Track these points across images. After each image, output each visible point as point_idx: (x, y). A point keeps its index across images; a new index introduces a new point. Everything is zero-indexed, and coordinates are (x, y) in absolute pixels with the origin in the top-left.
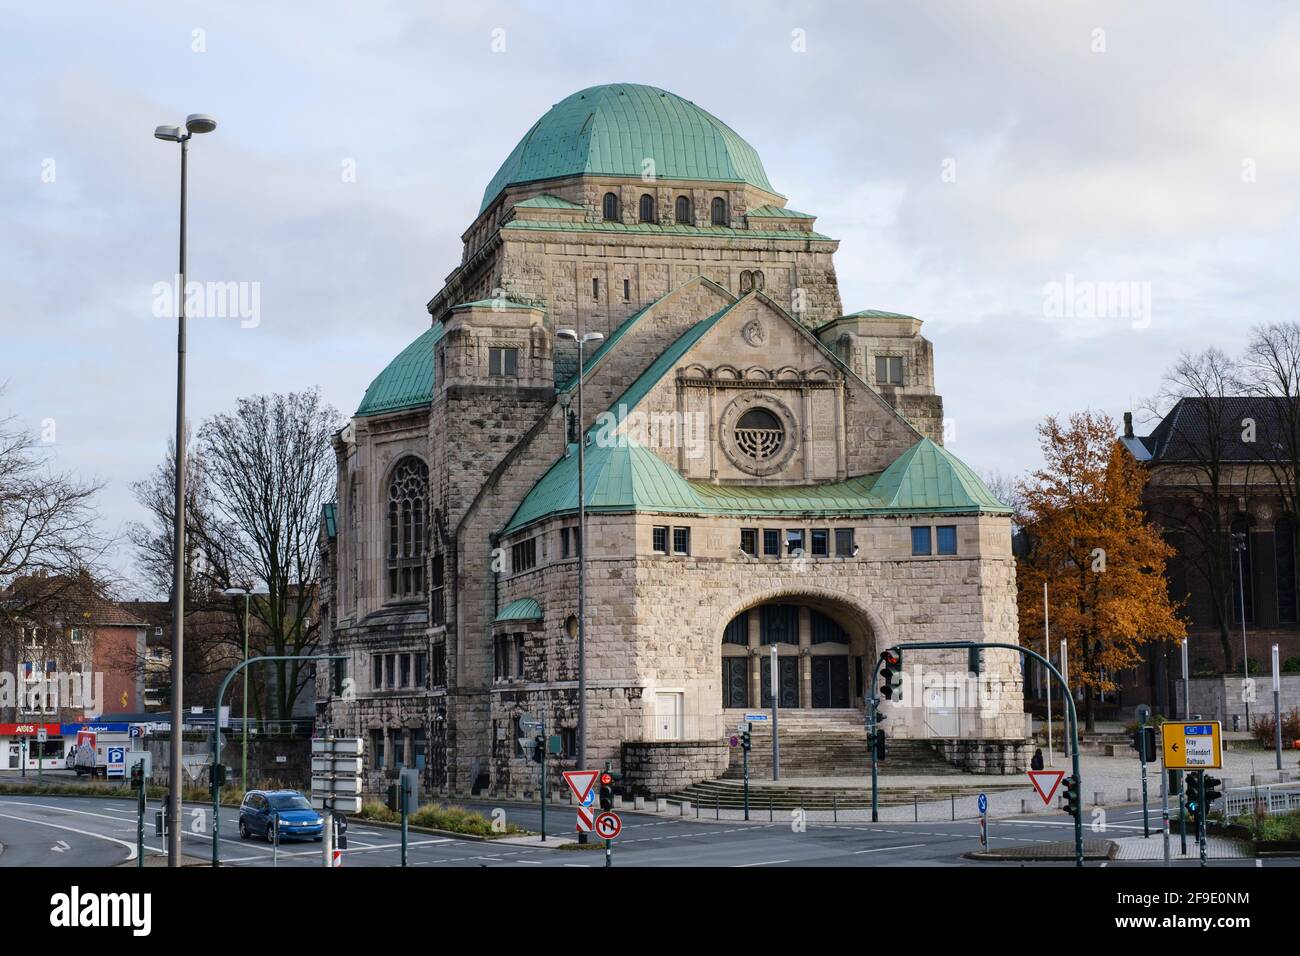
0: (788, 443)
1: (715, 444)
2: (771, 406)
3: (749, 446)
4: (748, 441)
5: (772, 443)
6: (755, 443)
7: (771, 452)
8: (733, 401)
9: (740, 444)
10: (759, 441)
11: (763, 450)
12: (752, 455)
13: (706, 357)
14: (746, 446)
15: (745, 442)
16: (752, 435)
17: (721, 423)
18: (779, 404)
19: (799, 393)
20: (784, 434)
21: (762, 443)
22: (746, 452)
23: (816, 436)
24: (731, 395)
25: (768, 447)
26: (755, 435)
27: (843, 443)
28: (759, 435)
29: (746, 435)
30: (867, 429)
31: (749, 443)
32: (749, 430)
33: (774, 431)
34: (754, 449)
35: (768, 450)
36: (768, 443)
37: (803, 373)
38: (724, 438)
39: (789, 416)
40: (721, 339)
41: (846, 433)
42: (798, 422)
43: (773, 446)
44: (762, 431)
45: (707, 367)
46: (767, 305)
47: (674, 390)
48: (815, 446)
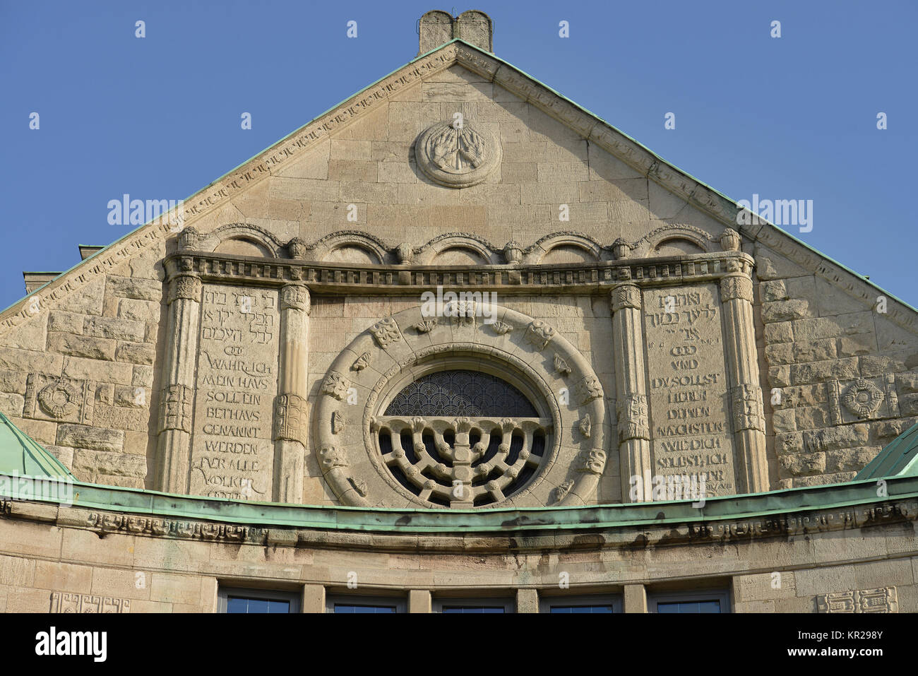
0: (565, 452)
1: (297, 453)
2: (507, 347)
3: (428, 473)
4: (424, 454)
5: (510, 460)
6: (449, 463)
7: (508, 491)
8: (368, 332)
9: (395, 468)
10: (464, 454)
11: (477, 482)
12: (436, 498)
13: (281, 210)
14: (416, 471)
15: (414, 459)
16: (439, 439)
17: (320, 392)
18: (531, 338)
19: (600, 306)
20: (552, 429)
21: (475, 464)
22: (416, 488)
23: (660, 422)
24: (365, 315)
25: (496, 473)
26: (450, 437)
27: (759, 441)
28: (463, 438)
29: (418, 439)
30: (839, 388)
31: (427, 460)
32: (426, 421)
33: (516, 422)
34: (448, 481)
35: (498, 484)
36: (499, 460)
37: (612, 250)
38: (331, 440)
39: (569, 374)
40: (337, 169)
41: (769, 410)
42: (596, 386)
43: (516, 469)
44: (473, 422)
45: (284, 238)
46: (493, 81)
47: (156, 291)
48: (660, 454)
